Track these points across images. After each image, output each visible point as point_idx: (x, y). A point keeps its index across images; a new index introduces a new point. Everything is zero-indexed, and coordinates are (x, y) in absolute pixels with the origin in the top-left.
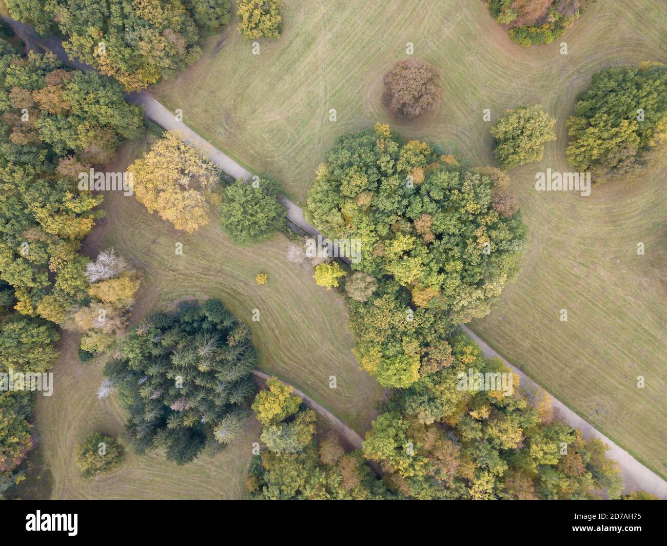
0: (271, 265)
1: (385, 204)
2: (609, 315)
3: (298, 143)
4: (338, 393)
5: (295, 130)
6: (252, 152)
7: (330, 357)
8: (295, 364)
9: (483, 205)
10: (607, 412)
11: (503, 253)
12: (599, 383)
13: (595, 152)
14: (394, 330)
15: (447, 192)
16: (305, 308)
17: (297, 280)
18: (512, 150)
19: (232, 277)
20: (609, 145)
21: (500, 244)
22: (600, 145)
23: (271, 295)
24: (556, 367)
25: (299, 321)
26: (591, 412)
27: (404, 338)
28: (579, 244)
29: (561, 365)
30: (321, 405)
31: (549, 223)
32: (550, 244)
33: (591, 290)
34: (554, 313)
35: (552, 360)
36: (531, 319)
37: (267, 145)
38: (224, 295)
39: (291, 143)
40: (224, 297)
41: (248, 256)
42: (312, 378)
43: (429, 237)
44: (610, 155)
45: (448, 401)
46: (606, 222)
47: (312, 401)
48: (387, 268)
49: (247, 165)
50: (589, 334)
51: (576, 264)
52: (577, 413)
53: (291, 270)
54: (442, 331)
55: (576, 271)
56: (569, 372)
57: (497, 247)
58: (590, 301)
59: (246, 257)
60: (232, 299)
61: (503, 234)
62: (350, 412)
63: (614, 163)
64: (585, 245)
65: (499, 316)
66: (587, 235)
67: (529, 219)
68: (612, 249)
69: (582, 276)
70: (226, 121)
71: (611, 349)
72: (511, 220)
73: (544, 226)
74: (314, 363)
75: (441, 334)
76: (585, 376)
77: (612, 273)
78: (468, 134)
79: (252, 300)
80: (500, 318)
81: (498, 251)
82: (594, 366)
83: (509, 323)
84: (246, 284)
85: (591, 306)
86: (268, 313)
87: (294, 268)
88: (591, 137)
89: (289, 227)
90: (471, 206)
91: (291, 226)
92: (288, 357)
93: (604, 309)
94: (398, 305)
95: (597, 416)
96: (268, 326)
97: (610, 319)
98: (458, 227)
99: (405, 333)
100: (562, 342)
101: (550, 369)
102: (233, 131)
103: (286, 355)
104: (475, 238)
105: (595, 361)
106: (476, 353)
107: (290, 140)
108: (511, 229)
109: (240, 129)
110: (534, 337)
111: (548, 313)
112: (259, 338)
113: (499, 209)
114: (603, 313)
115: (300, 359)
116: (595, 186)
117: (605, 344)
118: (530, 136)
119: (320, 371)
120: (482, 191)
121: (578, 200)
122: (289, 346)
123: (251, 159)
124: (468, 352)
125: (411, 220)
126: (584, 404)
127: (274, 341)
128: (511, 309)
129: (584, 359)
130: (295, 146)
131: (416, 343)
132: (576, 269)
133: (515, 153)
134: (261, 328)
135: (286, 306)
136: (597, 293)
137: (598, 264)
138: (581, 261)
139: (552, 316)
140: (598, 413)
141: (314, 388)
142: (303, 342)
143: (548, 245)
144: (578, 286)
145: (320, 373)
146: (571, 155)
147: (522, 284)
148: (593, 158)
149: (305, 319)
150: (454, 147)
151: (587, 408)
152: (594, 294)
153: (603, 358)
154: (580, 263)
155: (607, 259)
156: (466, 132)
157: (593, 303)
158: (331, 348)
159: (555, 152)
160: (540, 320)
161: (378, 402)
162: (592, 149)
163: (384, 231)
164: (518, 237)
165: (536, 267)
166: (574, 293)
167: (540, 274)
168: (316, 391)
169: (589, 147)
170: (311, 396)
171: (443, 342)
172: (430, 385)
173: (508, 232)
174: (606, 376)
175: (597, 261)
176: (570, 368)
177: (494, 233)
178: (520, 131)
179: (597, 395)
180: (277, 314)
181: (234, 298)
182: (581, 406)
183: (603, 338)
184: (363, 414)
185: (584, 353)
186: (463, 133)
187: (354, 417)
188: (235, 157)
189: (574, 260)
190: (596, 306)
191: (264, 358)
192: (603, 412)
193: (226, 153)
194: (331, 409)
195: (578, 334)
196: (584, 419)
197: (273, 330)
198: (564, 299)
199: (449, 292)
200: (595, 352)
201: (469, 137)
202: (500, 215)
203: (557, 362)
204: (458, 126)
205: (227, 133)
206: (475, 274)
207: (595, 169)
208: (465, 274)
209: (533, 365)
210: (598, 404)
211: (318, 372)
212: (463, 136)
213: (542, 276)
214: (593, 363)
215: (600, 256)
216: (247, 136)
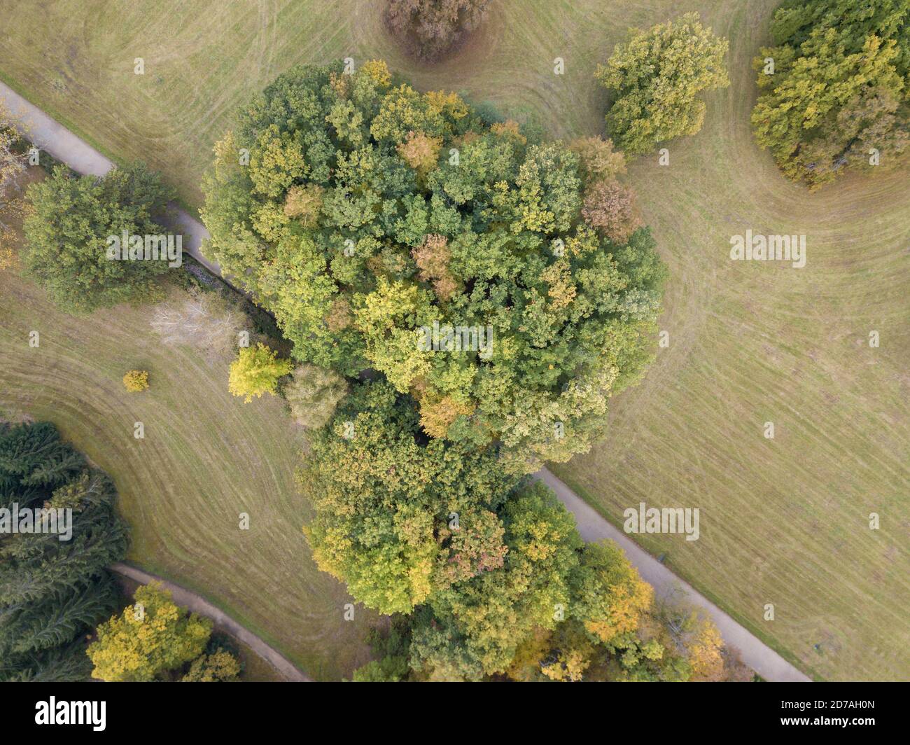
0: (158, 352)
1: (348, 212)
2: (843, 452)
3: (214, 108)
4: (292, 612)
5: (209, 81)
6: (122, 124)
7: (275, 539)
8: (205, 553)
9: (562, 213)
10: (838, 649)
11: (608, 321)
12: (824, 589)
13: (811, 110)
14: (379, 488)
15: (486, 188)
16: (227, 439)
17: (211, 382)
18: (637, 110)
19: (80, 376)
20: (839, 93)
21: (599, 300)
22: (823, 95)
23: (159, 414)
24: (734, 556)
25: (214, 466)
26: (806, 648)
27: (400, 506)
28: (780, 308)
29: (744, 552)
30: (257, 636)
31: (721, 266)
32: (721, 309)
33: (806, 400)
34: (731, 446)
35: (728, 544)
36: (684, 460)
37: (151, 111)
38: (63, 413)
39: (200, 107)
40: (64, 419)
41: (110, 335)
42: (240, 582)
43: (447, 287)
44: (843, 114)
45: (494, 644)
46: (834, 264)
47: (240, 628)
48: (367, 355)
49: (112, 150)
50: (801, 490)
51: (773, 348)
52: (777, 651)
53: (200, 362)
54: (481, 490)
55: (774, 362)
56: (761, 566)
57: (593, 307)
58: (803, 422)
59: (108, 338)
60: (80, 423)
61: (603, 277)
62: (317, 651)
63: (850, 133)
64: (792, 310)
65: (620, 453)
66: (795, 290)
67: (680, 257)
68: (846, 318)
69: (788, 373)
70: (69, 63)
71: (846, 520)
72: (624, 248)
73: (710, 272)
74: (246, 551)
75: (483, 497)
76: (793, 574)
77: (846, 365)
78: (558, 90)
79: (119, 424)
80: (622, 458)
81: (595, 315)
82: (812, 556)
83: (641, 467)
84: (108, 392)
85: (805, 432)
86: (153, 450)
87: (204, 359)
88: (802, 79)
89: (193, 275)
90: (533, 215)
91: (198, 271)
92: (193, 539)
93: (831, 438)
94: (391, 435)
95: (818, 657)
96: (152, 476)
97: (844, 459)
98: (508, 263)
99: (402, 496)
100: (747, 505)
101: (724, 562)
102: (83, 83)
103: (188, 536)
104: (544, 288)
105: (815, 545)
106: (556, 537)
107: (197, 102)
108: (625, 268)
109: (98, 78)
110: (691, 496)
111: (718, 447)
112: (135, 500)
113: (596, 223)
114: (828, 447)
115: (215, 543)
116: (811, 191)
117: (835, 510)
118: (674, 77)
119: (257, 566)
120: (557, 182)
121: (779, 220)
122: (194, 517)
123: (120, 139)
124: (539, 535)
125: (405, 248)
126: (791, 631)
127: (164, 505)
128: (643, 440)
129: (791, 539)
130: (208, 113)
131: (425, 518)
132: (774, 359)
133: (644, 115)
134: (138, 480)
135: (189, 436)
136: (816, 407)
137: (819, 347)
138: (783, 342)
139: (727, 453)
140: (820, 652)
141: (243, 602)
142: (222, 509)
143: (718, 312)
144: (777, 391)
145: (256, 570)
146: (761, 123)
147: (666, 389)
148: (807, 125)
149: (227, 463)
150: (529, 114)
151: (799, 642)
152: (811, 409)
153: (830, 538)
154: (782, 346)
155: (837, 337)
156: (553, 85)
157: (809, 427)
158: (279, 521)
159: (731, 123)
160: (702, 462)
161: (373, 630)
162: (805, 103)
163: (347, 274)
164: (641, 285)
165: (695, 355)
166: (771, 406)
167: (702, 369)
168: (248, 607)
169: (799, 101)
170: (237, 618)
171: (485, 513)
172: (457, 607)
173: (616, 272)
174: (836, 575)
175: (816, 343)
176: (764, 559)
177: (585, 276)
178: (652, 67)
179: (818, 614)
180: (169, 452)
181: (86, 420)
182: (787, 636)
183: (829, 497)
184: (343, 654)
185: (792, 527)
186: (547, 87)
187: (326, 661)
188: (86, 135)
189: (770, 341)
190: (816, 432)
191: (144, 541)
192: (831, 649)
193: (68, 126)
194: (277, 646)
195: (778, 488)
196: (793, 664)
197: (162, 485)
198: (752, 419)
199: (489, 406)
200: (815, 527)
201: (558, 96)
202: (600, 233)
203: (737, 546)
204: (537, 72)
205: (71, 87)
206: (546, 364)
207: (810, 147)
208: (523, 366)
209: (689, 554)
210: (821, 633)
211: (253, 569)
212: (548, 93)
213: (707, 375)
214: (809, 549)
215: (821, 330)
216: (111, 92)
